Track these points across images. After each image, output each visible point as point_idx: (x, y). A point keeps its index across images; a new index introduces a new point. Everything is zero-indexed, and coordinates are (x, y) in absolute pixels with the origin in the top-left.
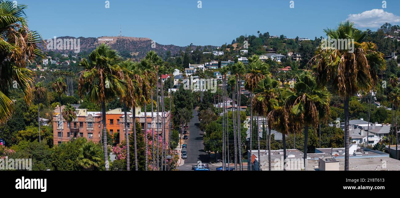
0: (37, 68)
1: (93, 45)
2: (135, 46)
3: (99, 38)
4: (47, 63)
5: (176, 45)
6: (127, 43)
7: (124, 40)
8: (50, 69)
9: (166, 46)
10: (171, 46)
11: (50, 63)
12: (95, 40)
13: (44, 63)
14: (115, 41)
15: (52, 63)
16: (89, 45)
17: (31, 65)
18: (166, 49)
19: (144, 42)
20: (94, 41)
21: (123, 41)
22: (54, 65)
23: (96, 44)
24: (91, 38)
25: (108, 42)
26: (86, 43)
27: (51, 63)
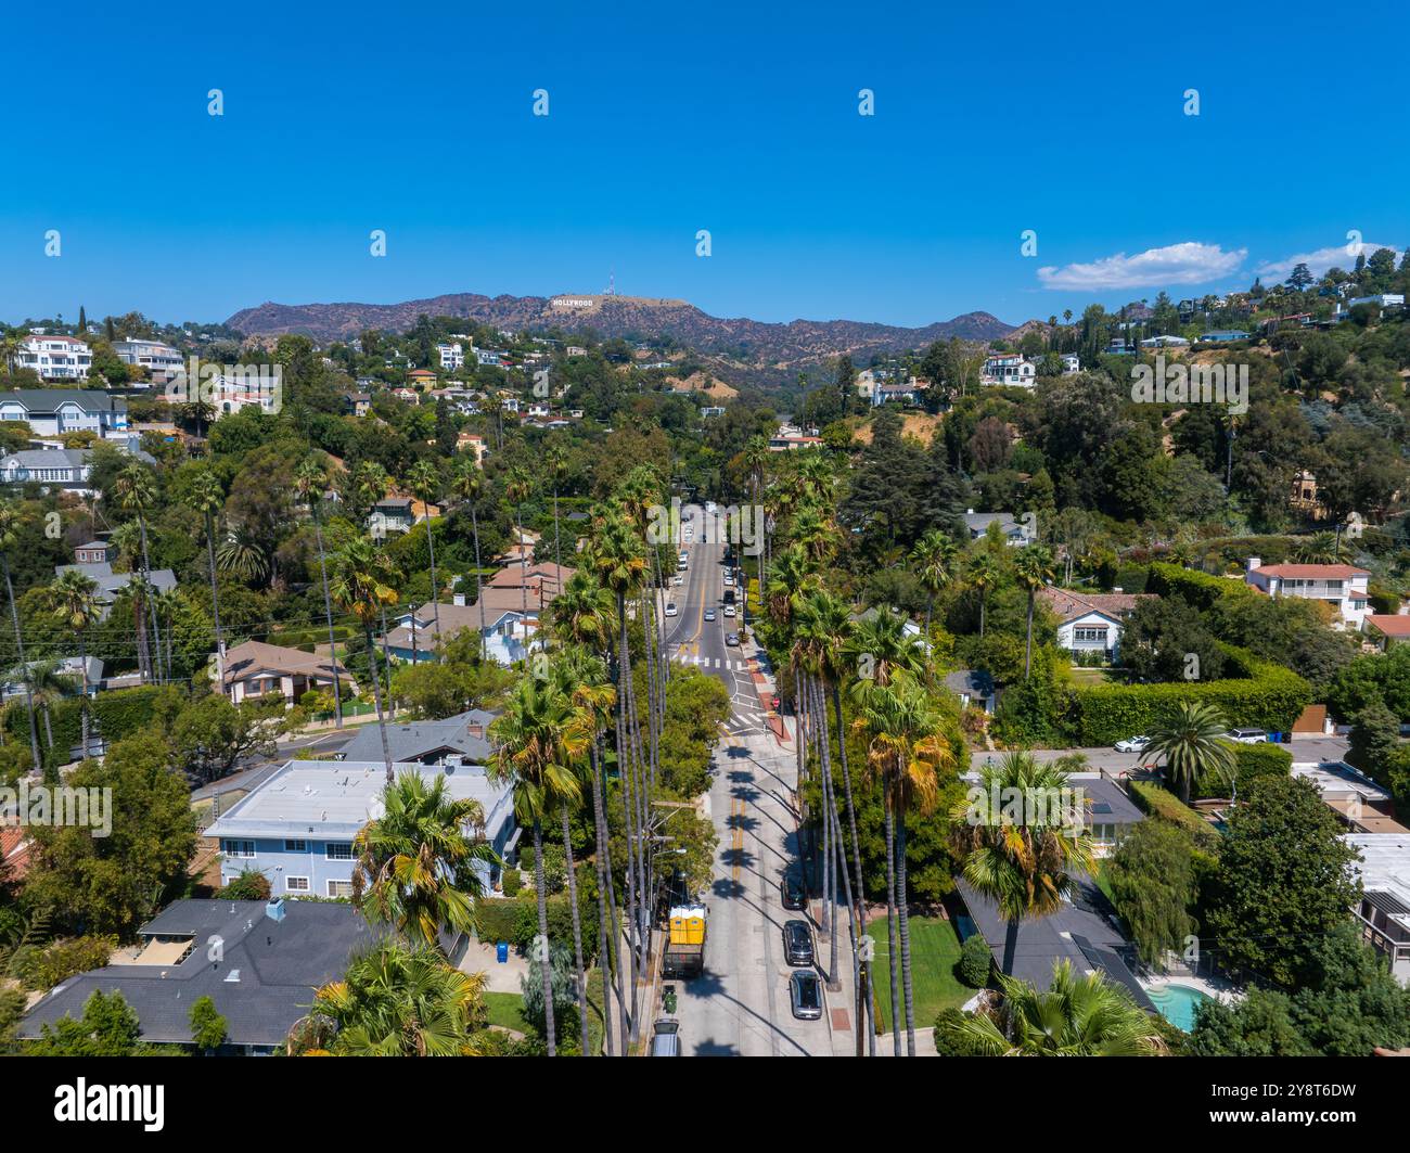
0: (414, 384)
1: (540, 317)
2: (653, 320)
3: (555, 297)
4: (459, 362)
5: (756, 319)
6: (629, 313)
7: (620, 306)
8: (479, 390)
9: (729, 322)
10: (744, 321)
11: (470, 363)
12: (544, 303)
13: (443, 363)
14: (598, 307)
15: (481, 361)
16: (527, 317)
17: (387, 372)
18: (730, 330)
19: (674, 310)
20: (543, 306)
21: (618, 307)
22: (489, 370)
23: (548, 313)
24: (534, 299)
25: (580, 309)
26: (519, 312)
27: (474, 359)
